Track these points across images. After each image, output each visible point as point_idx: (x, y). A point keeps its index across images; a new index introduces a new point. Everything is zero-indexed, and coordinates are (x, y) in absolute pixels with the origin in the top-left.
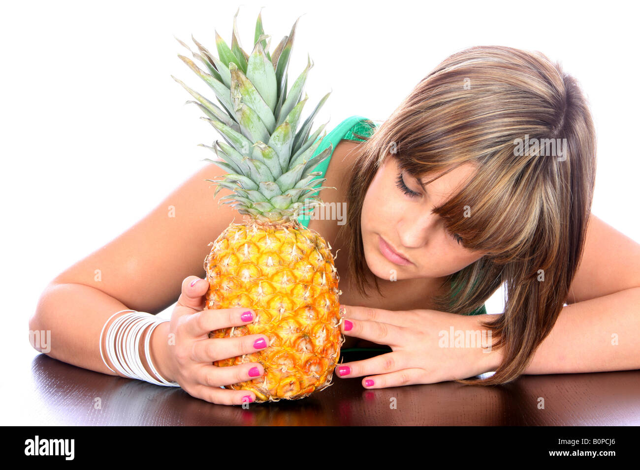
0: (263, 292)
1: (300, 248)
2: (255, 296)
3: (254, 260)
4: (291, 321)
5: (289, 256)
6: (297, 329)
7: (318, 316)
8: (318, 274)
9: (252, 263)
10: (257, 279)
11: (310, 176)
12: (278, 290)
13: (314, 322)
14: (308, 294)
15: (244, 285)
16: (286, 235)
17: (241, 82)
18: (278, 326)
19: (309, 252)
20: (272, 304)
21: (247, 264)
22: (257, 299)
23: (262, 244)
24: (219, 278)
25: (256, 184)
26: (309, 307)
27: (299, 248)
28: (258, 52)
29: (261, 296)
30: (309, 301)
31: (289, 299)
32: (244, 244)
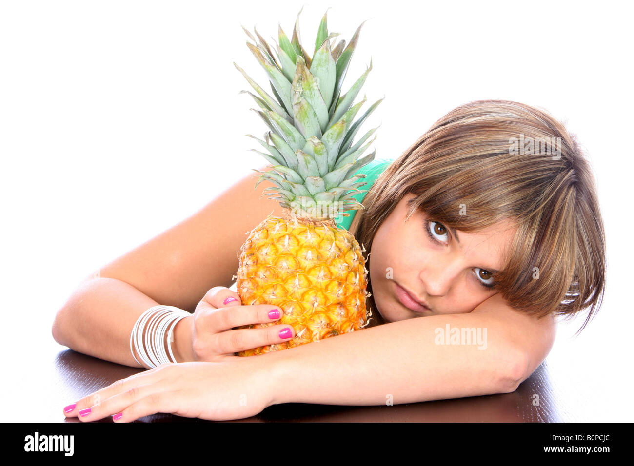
0: (299, 284)
1: (339, 245)
2: (290, 287)
3: (293, 252)
4: (323, 316)
5: (328, 252)
6: (327, 324)
7: (348, 314)
8: (352, 273)
9: (291, 255)
10: (295, 271)
11: (355, 177)
12: (314, 283)
13: (344, 319)
14: (341, 292)
15: (280, 276)
16: (326, 231)
17: (305, 76)
18: (310, 319)
19: (345, 251)
20: (306, 297)
21: (287, 255)
22: (292, 290)
23: (302, 238)
24: (255, 266)
25: (302, 178)
26: (341, 304)
27: (337, 246)
28: (325, 49)
29: (297, 288)
30: (342, 298)
31: (323, 294)
32: (284, 236)
